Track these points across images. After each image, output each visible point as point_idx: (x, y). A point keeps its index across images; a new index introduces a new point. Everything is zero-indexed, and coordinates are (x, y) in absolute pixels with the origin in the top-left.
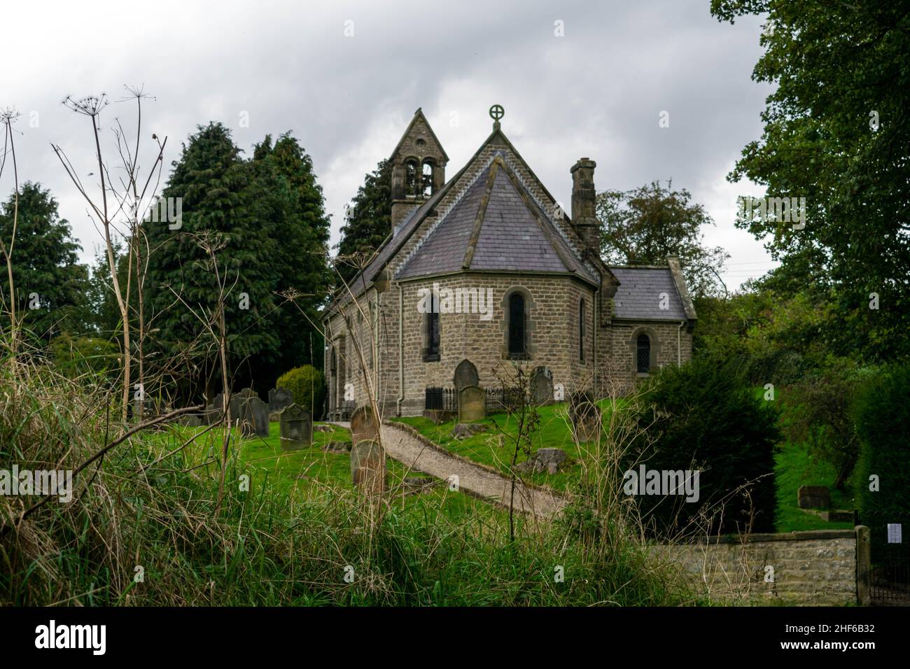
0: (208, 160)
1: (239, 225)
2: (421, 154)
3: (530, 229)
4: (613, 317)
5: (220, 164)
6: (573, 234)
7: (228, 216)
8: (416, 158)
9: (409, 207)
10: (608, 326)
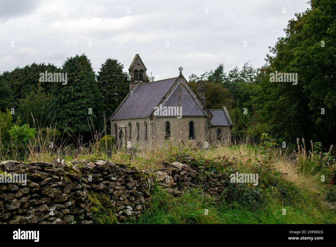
0: (72, 69)
1: (84, 91)
2: (139, 68)
3: (193, 103)
4: (211, 125)
5: (77, 71)
6: (201, 103)
7: (81, 88)
8: (138, 70)
9: (136, 85)
10: (210, 128)
